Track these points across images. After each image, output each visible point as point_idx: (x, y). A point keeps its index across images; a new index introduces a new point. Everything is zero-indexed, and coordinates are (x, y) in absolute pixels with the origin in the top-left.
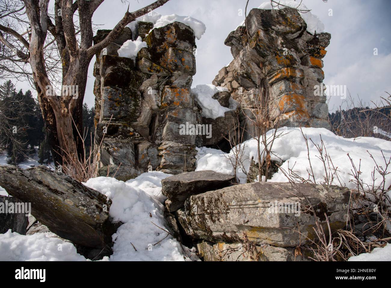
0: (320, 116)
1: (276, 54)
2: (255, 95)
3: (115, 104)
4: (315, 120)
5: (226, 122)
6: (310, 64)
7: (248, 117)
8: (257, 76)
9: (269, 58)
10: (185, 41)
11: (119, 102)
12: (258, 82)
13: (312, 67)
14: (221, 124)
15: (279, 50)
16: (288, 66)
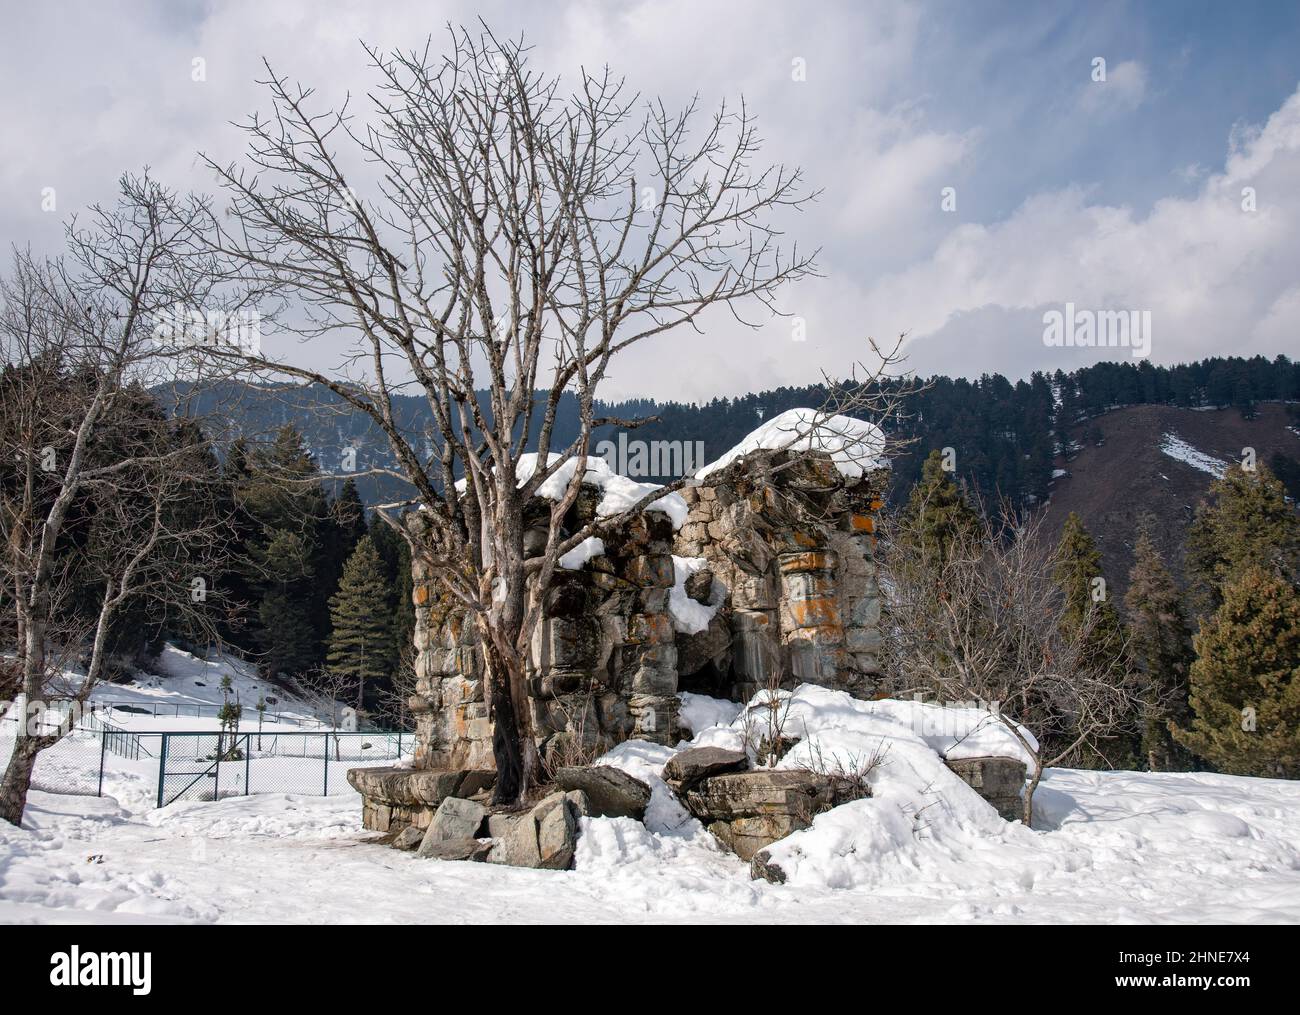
0: (865, 623)
1: (794, 529)
2: (757, 590)
3: (570, 644)
4: (856, 631)
5: (711, 638)
6: (853, 529)
7: (746, 628)
8: (762, 556)
9: (783, 530)
10: (660, 540)
11: (573, 641)
12: (763, 566)
13: (855, 535)
14: (702, 643)
15: (799, 523)
16: (812, 549)
